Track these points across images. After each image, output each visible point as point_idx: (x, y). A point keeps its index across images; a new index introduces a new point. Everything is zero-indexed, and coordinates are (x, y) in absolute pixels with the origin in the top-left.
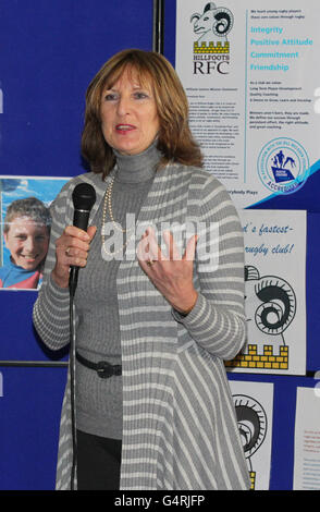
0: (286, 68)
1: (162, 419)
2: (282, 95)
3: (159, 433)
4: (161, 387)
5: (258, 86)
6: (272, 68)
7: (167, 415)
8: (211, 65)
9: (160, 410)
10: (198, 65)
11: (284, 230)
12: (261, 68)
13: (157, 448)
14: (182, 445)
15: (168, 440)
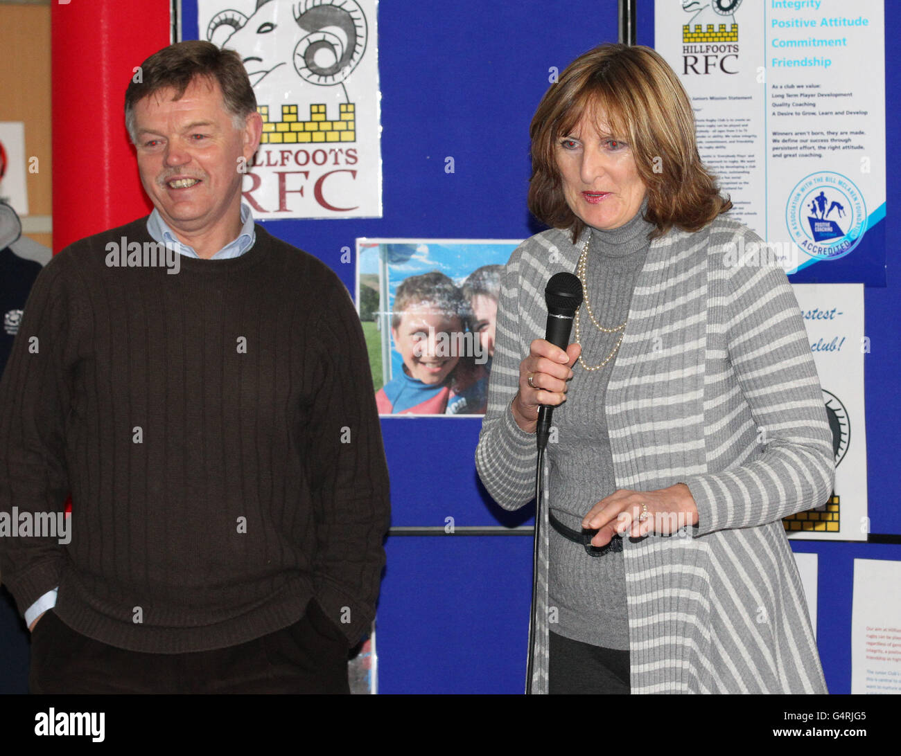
0: (827, 63)
1: (693, 619)
2: (823, 104)
3: (689, 642)
4: (687, 569)
5: (784, 92)
6: (805, 63)
7: (700, 613)
8: (711, 61)
9: (688, 606)
10: (691, 61)
11: (829, 315)
12: (789, 63)
13: (686, 665)
14: (726, 657)
15: (702, 651)
